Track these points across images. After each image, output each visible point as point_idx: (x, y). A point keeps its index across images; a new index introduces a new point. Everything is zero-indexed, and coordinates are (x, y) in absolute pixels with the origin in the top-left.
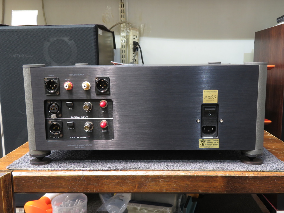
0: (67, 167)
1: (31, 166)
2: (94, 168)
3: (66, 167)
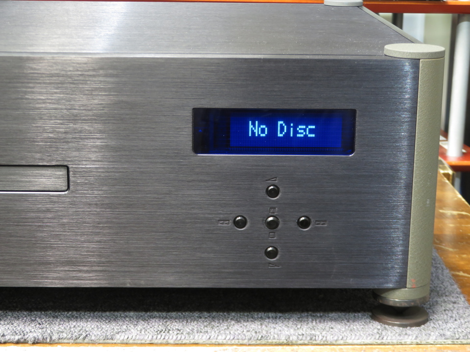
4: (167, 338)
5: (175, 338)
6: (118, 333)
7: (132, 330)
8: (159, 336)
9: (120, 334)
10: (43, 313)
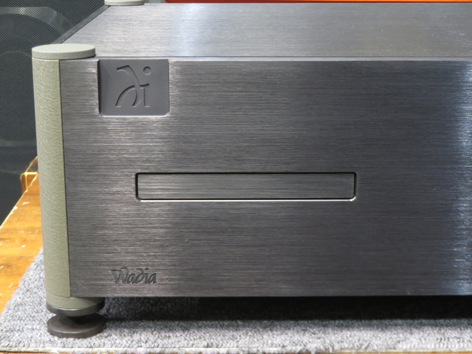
0: (160, 346)
1: (52, 339)
2: (237, 347)
3: (156, 344)
4: (449, 346)
5: (457, 346)
6: (399, 342)
7: (412, 339)
8: (442, 345)
9: (401, 343)
10: (310, 321)
